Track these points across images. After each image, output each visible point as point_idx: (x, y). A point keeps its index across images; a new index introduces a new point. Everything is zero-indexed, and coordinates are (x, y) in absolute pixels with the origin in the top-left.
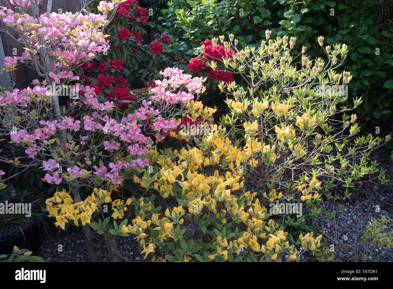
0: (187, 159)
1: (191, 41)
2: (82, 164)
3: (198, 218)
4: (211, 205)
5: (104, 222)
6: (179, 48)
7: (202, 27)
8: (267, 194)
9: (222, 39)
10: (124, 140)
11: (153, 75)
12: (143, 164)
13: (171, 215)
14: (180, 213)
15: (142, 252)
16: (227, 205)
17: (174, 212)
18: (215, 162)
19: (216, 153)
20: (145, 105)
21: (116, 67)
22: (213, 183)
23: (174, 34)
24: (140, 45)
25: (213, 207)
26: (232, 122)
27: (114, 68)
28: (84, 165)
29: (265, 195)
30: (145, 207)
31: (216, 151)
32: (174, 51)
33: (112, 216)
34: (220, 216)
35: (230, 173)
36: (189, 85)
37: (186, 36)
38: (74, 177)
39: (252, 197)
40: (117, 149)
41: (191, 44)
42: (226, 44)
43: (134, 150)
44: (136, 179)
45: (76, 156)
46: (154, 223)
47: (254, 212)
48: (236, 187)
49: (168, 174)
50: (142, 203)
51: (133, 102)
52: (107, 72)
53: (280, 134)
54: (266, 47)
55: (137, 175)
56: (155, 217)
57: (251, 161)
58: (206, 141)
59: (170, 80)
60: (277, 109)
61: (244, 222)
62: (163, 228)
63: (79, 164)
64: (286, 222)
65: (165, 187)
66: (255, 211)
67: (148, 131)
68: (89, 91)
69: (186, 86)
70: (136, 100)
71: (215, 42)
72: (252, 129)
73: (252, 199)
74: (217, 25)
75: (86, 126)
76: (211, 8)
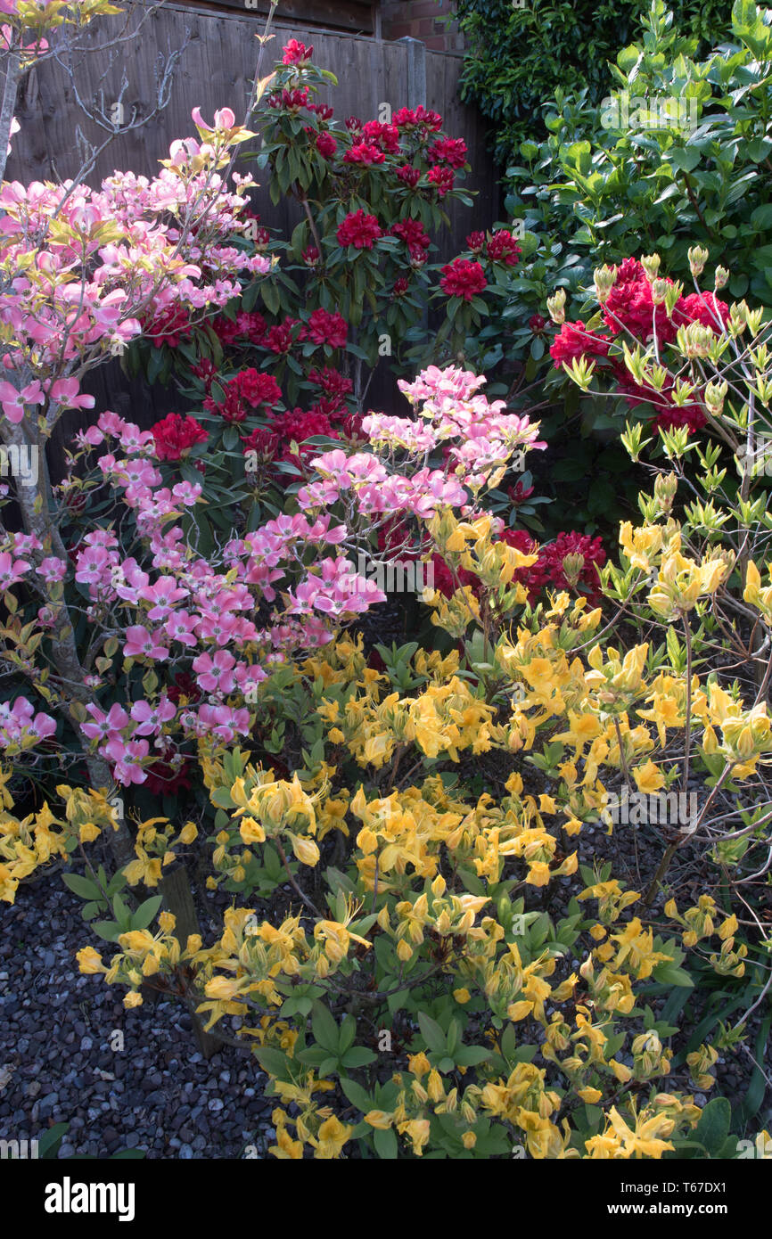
7: (638, 207)
8: (682, 906)
9: (649, 267)
12: (232, 726)
15: (202, 1008)
16: (471, 948)
18: (514, 744)
19: (523, 713)
24: (418, 263)
26: (623, 592)
27: (312, 340)
29: (671, 906)
33: (125, 873)
35: (553, 800)
37: (585, 236)
39: (619, 908)
42: (659, 290)
43: (216, 672)
50: (220, 854)
52: (290, 353)
58: (502, 660)
68: (133, 443)
73: (617, 912)
74: (687, 202)
75: (87, 567)
76: (670, 141)
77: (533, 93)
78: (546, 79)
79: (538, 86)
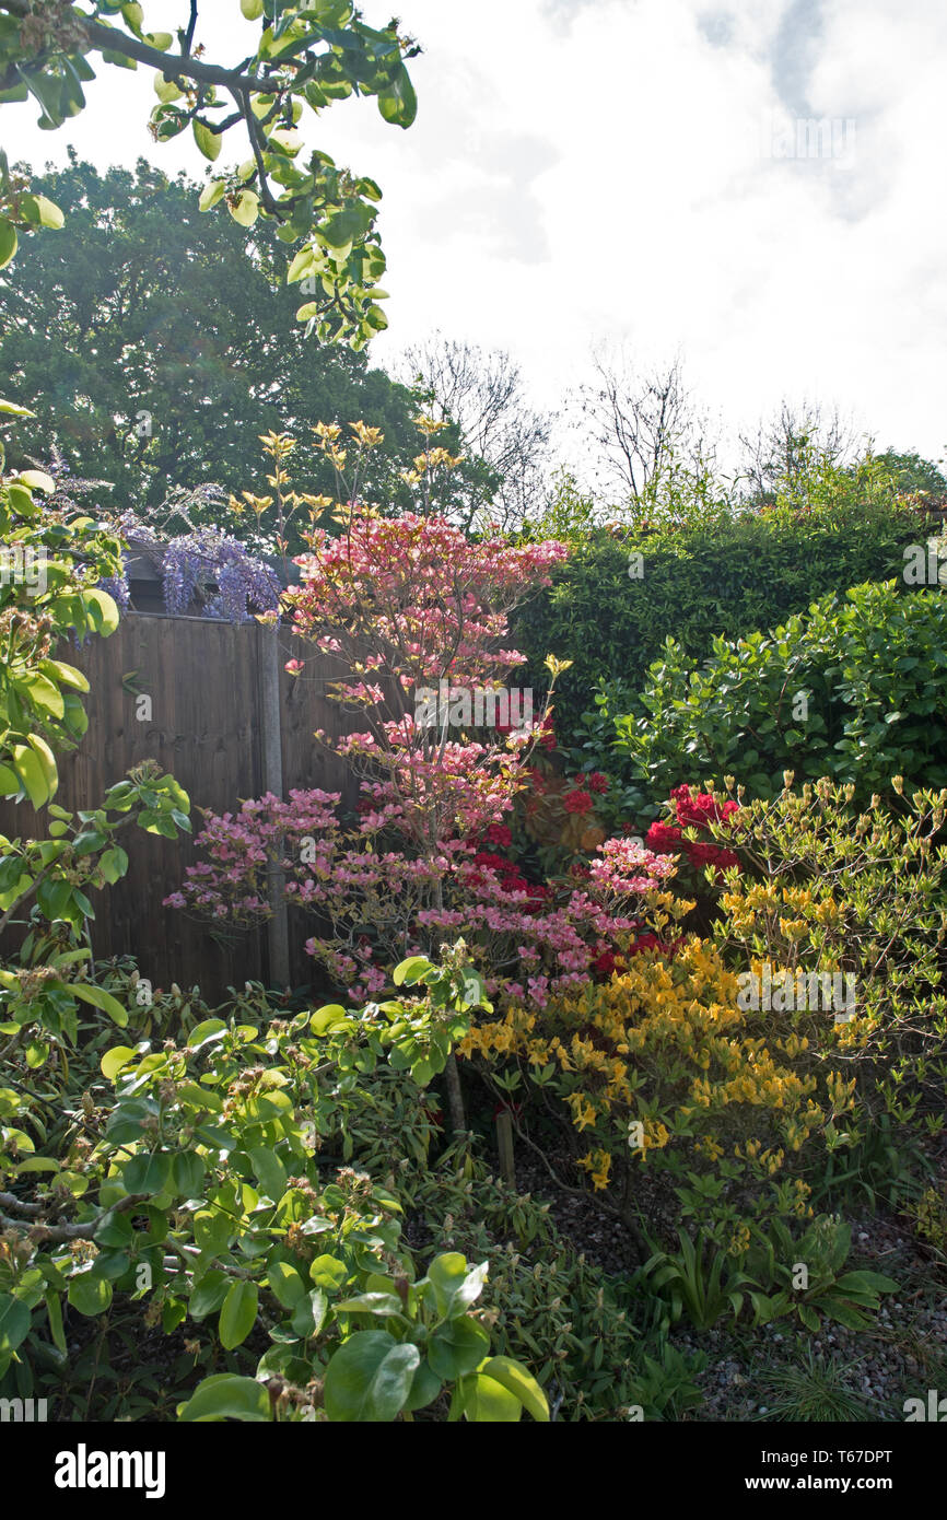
1: (650, 787)
6: (624, 801)
7: (674, 755)
8: (783, 1040)
9: (708, 786)
11: (571, 859)
15: (575, 1121)
20: (578, 898)
21: (496, 840)
23: (610, 767)
26: (727, 934)
32: (614, 808)
36: (650, 867)
41: (650, 792)
59: (616, 859)
69: (645, 868)
76: (693, 717)
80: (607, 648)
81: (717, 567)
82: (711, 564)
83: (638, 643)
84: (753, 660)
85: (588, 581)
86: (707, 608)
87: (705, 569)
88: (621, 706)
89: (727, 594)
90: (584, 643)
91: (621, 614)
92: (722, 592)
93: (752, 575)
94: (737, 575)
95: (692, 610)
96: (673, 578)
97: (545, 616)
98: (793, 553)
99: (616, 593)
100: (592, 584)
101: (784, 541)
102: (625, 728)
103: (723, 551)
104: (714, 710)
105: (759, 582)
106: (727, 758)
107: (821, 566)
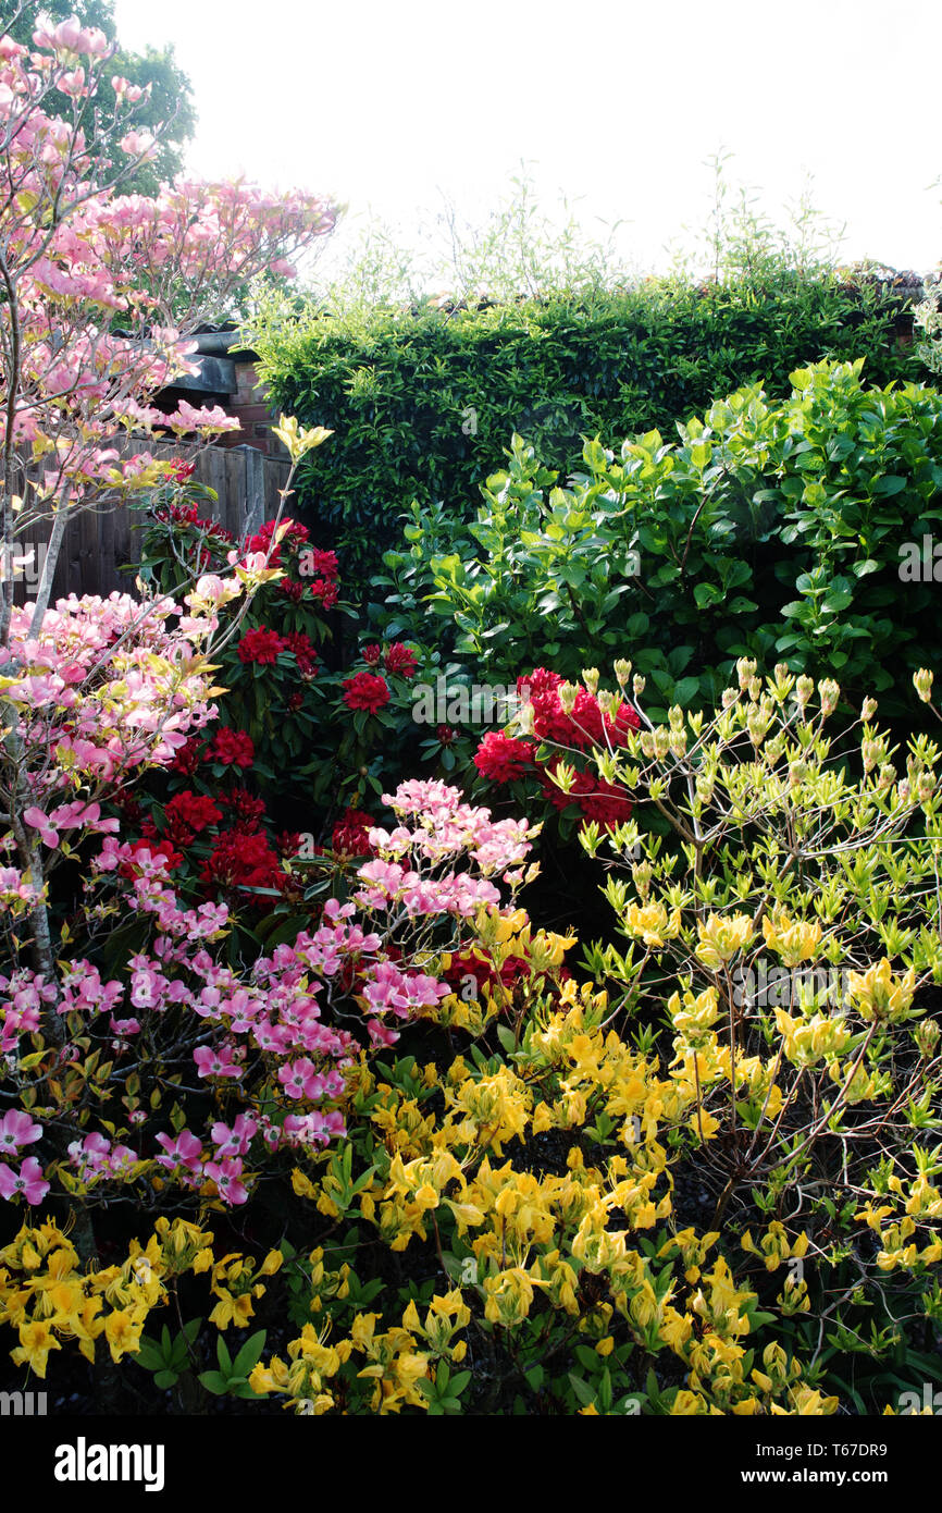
0: (474, 1111)
1: (483, 666)
2: (118, 1127)
3: (514, 1335)
4: (559, 1287)
5: (180, 1336)
7: (520, 617)
8: (756, 1237)
9: (590, 680)
10: (265, 1046)
11: (354, 784)
12: (325, 1130)
13: (423, 1326)
14: (453, 1318)
16: (616, 1285)
17: (434, 1314)
18: (570, 1119)
19: (573, 1089)
20: (335, 918)
21: (228, 759)
22: (566, 1203)
23: (423, 634)
24: (310, 677)
25: (568, 1297)
26: (628, 972)
27: (220, 762)
28: (124, 1130)
29: (747, 1242)
30: (327, 1283)
31: (574, 1079)
33: (211, 1319)
34: (591, 1324)
35: (624, 1160)
36: (482, 851)
37: (468, 645)
38: (94, 1177)
39: (703, 1251)
40: (238, 1076)
41: (483, 674)
42: (605, 700)
43: (298, 1081)
44: (300, 1182)
45: (102, 1099)
46: (362, 1349)
47: (710, 1308)
48: (646, 1216)
49: (413, 1178)
50: (318, 1272)
51: (290, 895)
52: (197, 774)
53: (791, 1039)
54: (740, 711)
55: (304, 1169)
56: (364, 1325)
57: (694, 1117)
58: (540, 1044)
59: (418, 832)
60: (781, 942)
61: (677, 1351)
62: (391, 1372)
63: (109, 1125)
64: (831, 1338)
65: (399, 1209)
66: (713, 1301)
67: (343, 1006)
68: (148, 866)
69: (472, 854)
70: (302, 892)
71: (568, 696)
72: (698, 1018)
73: (702, 1258)
74: (572, 612)
75: (139, 993)
76: (552, 558)
77: (375, 501)
78: (386, 488)
79: (380, 494)
80: (426, 463)
81: (584, 351)
82: (575, 347)
83: (469, 457)
84: (648, 472)
85: (401, 368)
86: (568, 409)
87: (567, 353)
88: (445, 541)
89: (596, 392)
90: (394, 455)
91: (446, 414)
92: (589, 388)
93: (633, 364)
94: (612, 363)
95: (547, 411)
96: (520, 365)
97: (341, 417)
98: (690, 334)
99: (440, 384)
100: (407, 371)
101: (678, 320)
102: (447, 576)
103: (590, 330)
104: (581, 550)
105: (642, 376)
106: (603, 624)
107: (731, 354)
